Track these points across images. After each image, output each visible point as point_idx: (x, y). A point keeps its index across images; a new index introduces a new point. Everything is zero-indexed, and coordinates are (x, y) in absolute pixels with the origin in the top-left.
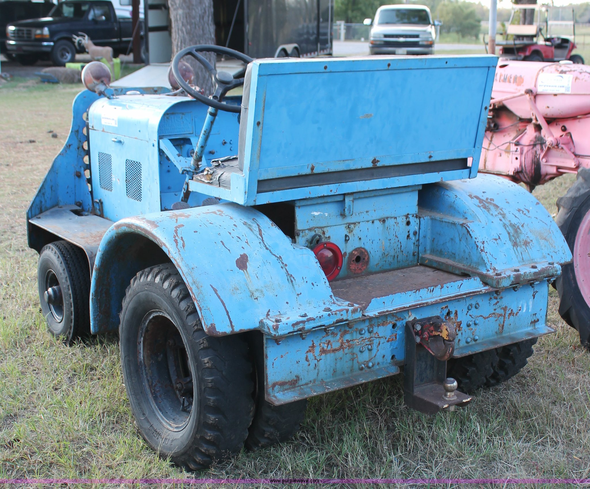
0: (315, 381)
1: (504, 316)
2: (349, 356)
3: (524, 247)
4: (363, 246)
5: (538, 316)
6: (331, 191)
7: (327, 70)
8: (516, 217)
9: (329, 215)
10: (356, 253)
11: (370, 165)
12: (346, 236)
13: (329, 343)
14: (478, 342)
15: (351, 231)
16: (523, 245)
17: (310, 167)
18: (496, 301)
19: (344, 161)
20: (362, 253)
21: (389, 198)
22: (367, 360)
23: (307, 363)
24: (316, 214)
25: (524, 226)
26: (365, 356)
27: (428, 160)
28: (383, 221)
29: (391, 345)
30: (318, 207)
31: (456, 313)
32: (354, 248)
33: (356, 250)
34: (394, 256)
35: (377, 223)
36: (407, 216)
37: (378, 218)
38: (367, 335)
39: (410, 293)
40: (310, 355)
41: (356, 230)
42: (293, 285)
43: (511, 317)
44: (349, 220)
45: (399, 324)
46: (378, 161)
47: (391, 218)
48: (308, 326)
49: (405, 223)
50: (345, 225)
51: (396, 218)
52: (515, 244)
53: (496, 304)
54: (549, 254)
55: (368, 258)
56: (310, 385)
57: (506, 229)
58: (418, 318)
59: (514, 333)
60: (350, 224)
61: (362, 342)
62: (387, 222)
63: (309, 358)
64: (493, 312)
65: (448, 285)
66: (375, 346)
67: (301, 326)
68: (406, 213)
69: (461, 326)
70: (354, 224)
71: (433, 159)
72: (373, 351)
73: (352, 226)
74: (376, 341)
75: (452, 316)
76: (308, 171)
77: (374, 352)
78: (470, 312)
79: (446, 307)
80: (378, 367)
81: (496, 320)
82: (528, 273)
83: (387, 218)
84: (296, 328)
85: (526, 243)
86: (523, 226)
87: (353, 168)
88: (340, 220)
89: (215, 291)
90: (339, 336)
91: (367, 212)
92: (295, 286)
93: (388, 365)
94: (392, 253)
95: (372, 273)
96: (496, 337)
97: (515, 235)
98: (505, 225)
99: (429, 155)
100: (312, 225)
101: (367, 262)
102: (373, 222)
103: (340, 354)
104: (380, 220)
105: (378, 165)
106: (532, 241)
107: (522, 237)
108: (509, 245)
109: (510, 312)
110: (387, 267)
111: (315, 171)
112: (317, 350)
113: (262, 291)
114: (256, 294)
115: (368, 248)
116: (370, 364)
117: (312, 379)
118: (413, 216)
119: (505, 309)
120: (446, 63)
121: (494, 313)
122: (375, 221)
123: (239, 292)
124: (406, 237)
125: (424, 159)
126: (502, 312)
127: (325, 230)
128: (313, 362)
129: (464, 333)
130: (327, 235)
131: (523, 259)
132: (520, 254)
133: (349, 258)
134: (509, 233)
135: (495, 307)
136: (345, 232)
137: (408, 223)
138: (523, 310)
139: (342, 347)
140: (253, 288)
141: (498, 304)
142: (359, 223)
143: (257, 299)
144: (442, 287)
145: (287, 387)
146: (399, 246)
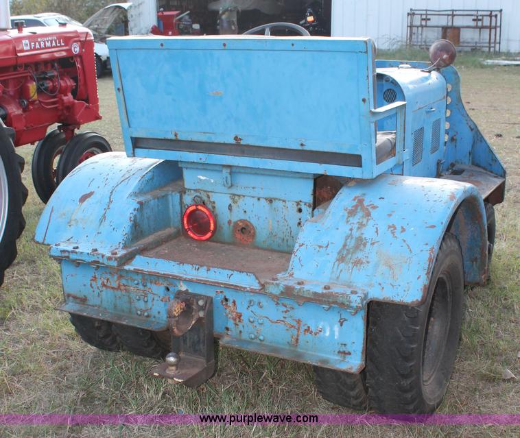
0: (99, 307)
1: (298, 329)
2: (126, 299)
3: (351, 265)
4: (248, 219)
5: (348, 349)
6: (201, 159)
7: (164, 47)
8: (377, 232)
9: (215, 182)
10: (241, 224)
11: (234, 142)
12: (230, 205)
13: (108, 280)
14: (264, 343)
15: (235, 202)
16: (352, 263)
17: (173, 133)
18: (285, 309)
19: (204, 133)
20: (247, 225)
21: (277, 179)
22: (144, 309)
23: (92, 289)
24: (202, 178)
25: (376, 244)
26: (141, 305)
27: (300, 148)
28: (271, 201)
29: (165, 305)
30: (203, 172)
31: (234, 302)
32: (239, 219)
33: (241, 221)
34: (283, 239)
35: (263, 201)
36: (298, 204)
37: (265, 196)
38: (141, 287)
39: (173, 263)
40: (94, 284)
41: (241, 202)
42: (100, 225)
43: (308, 335)
44: (234, 191)
45: (171, 289)
46: (240, 139)
47: (280, 200)
48: (73, 256)
49: (296, 209)
50: (229, 195)
51: (284, 201)
52: (341, 259)
53: (286, 312)
54: (380, 284)
55: (254, 233)
56: (96, 308)
57: (346, 240)
58: (190, 291)
59: (313, 353)
60: (234, 195)
61: (138, 291)
62: (276, 203)
63: (93, 285)
64: (282, 319)
65: (216, 269)
66: (150, 301)
67: (66, 254)
68: (298, 200)
69: (242, 318)
70: (239, 196)
71: (306, 148)
72: (148, 303)
73: (237, 198)
74: (150, 296)
75: (230, 304)
76: (173, 137)
77: (149, 305)
78: (251, 308)
79: (221, 292)
80: (154, 320)
81: (287, 330)
82: (305, 290)
83: (275, 199)
84: (63, 255)
85: (358, 263)
86: (373, 244)
87: (216, 141)
88: (225, 190)
89: (52, 211)
90: (116, 277)
91: (253, 188)
92: (102, 226)
93: (163, 322)
94: (282, 236)
95: (258, 248)
96: (287, 347)
97: (351, 250)
98: (349, 237)
99: (300, 143)
100: (199, 187)
101: (254, 236)
102: (259, 199)
103: (118, 293)
104: (266, 199)
105: (242, 142)
106: (368, 262)
107: (360, 255)
108: (334, 256)
109: (306, 327)
110: (275, 247)
111: (179, 137)
112: (99, 282)
113: (77, 222)
114: (73, 223)
115: (254, 222)
116: (146, 314)
117: (97, 304)
118: (305, 204)
119: (299, 322)
120: (293, 45)
121: (283, 321)
122: (261, 199)
123: (64, 217)
124: (297, 223)
125: (295, 146)
126: (295, 323)
127: (210, 194)
128: (97, 291)
129: (245, 326)
130: (212, 199)
131: (338, 278)
132: (339, 270)
133: (234, 226)
134: (345, 246)
135: (284, 315)
136: (230, 202)
137: (300, 210)
138: (325, 332)
139: (119, 288)
140: (73, 218)
141: (288, 313)
142: (244, 196)
143: (70, 226)
144: (208, 270)
145: (78, 301)
146: (289, 230)
